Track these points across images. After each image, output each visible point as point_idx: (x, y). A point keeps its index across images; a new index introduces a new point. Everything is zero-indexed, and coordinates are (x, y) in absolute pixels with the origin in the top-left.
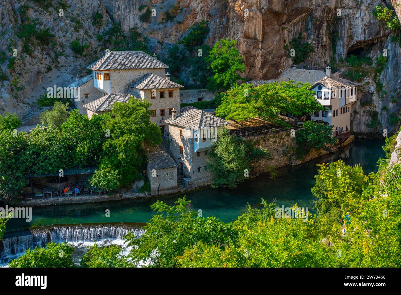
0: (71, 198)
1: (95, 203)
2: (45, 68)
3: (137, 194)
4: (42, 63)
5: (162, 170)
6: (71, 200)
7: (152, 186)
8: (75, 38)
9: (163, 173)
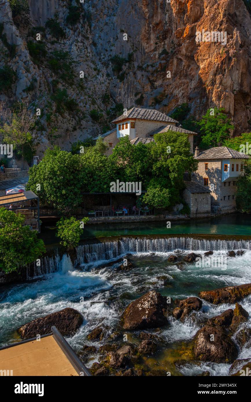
0: (120, 217)
1: (143, 222)
2: (72, 127)
3: (178, 216)
4: (69, 123)
5: (199, 195)
6: (121, 219)
7: (192, 209)
8: (92, 109)
9: (201, 197)
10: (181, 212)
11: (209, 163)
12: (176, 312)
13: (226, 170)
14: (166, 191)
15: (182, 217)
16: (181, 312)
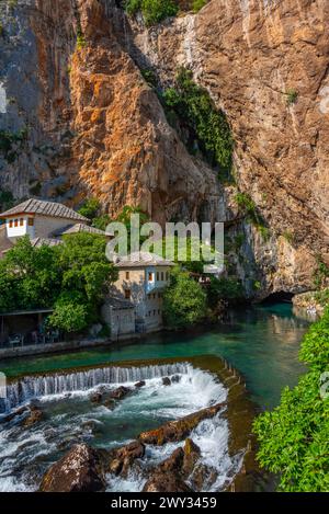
3: (96, 340)
5: (121, 311)
7: (112, 330)
9: (123, 314)
10: (100, 335)
11: (131, 272)
12: (114, 466)
13: (150, 279)
14: (81, 307)
15: (100, 341)
16: (121, 464)
